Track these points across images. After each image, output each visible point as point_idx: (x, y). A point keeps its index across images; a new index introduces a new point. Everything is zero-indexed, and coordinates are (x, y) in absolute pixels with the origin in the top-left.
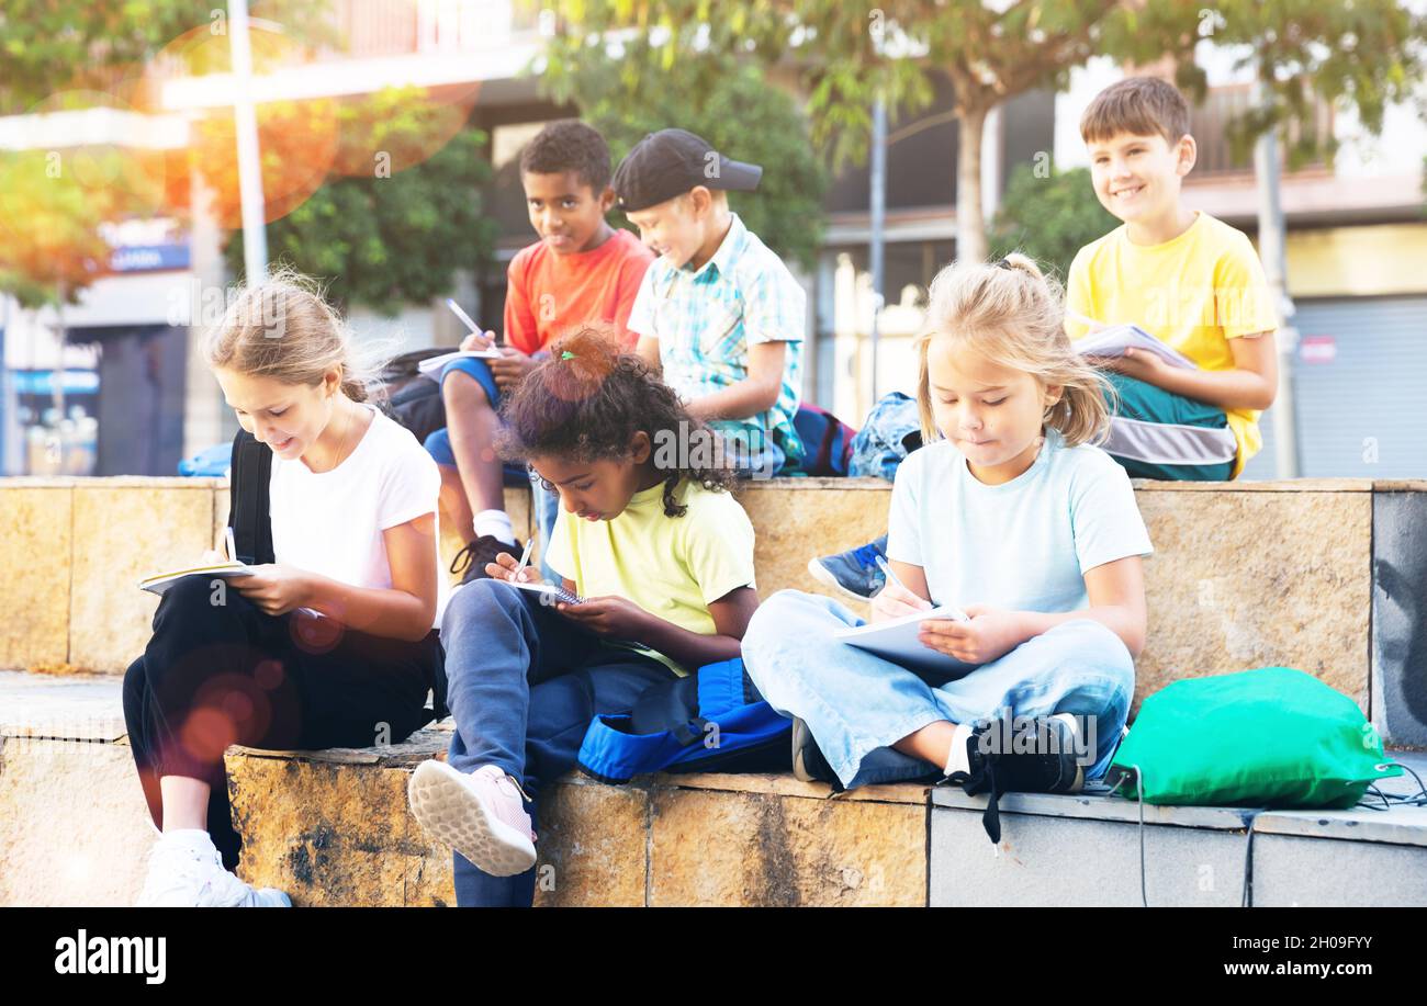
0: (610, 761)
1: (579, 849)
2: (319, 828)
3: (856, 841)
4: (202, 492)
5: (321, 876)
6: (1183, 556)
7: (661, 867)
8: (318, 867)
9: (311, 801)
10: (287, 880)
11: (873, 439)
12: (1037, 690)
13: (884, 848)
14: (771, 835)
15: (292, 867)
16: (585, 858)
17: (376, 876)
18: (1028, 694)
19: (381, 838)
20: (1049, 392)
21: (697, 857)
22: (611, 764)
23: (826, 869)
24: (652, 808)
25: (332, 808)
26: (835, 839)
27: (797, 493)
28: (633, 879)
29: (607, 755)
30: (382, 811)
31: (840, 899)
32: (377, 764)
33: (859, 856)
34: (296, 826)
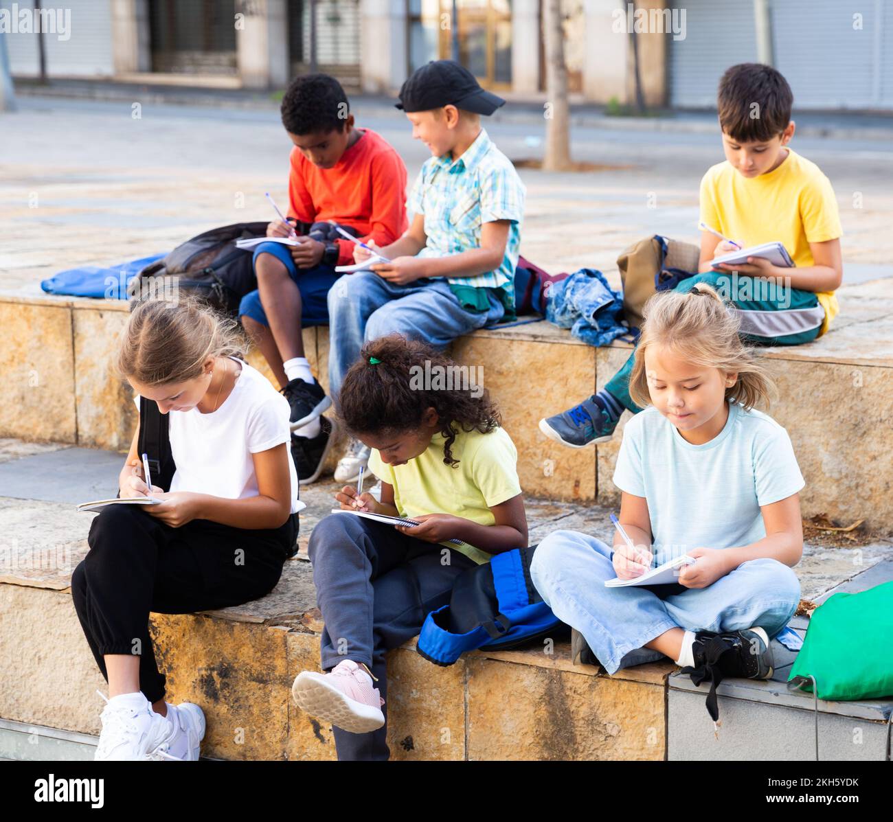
0: (442, 652)
1: (415, 694)
2: (222, 663)
3: (615, 705)
4: (62, 310)
5: (225, 696)
6: (793, 405)
7: (475, 710)
8: (222, 689)
9: (214, 644)
10: (199, 696)
11: (570, 307)
12: (740, 611)
13: (635, 711)
14: (555, 696)
15: (202, 688)
16: (420, 700)
17: (266, 699)
18: (733, 614)
19: (268, 674)
20: (728, 378)
21: (501, 706)
22: (443, 654)
23: (594, 722)
24: (468, 670)
25: (230, 651)
26: (601, 703)
27: (515, 343)
28: (456, 717)
29: (441, 648)
30: (269, 656)
31: (604, 742)
32: (263, 623)
33: (618, 716)
34: (204, 661)
